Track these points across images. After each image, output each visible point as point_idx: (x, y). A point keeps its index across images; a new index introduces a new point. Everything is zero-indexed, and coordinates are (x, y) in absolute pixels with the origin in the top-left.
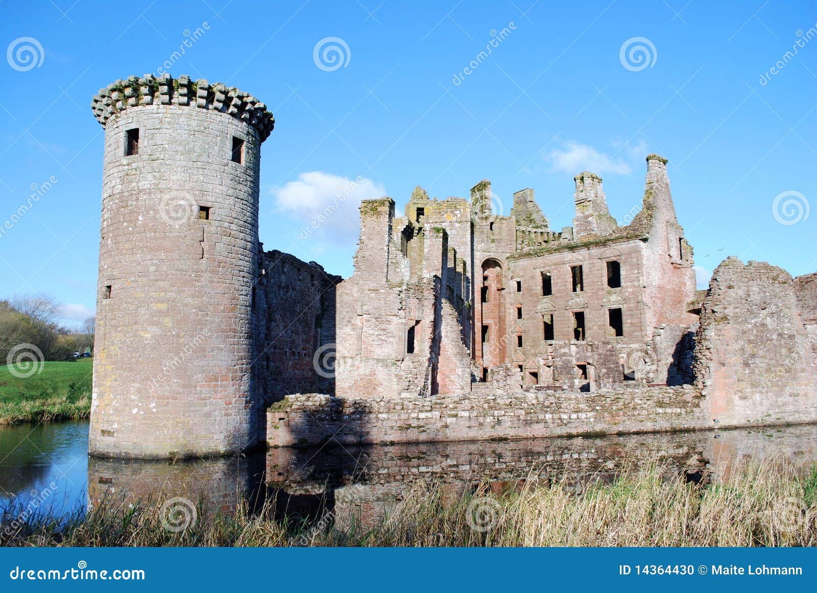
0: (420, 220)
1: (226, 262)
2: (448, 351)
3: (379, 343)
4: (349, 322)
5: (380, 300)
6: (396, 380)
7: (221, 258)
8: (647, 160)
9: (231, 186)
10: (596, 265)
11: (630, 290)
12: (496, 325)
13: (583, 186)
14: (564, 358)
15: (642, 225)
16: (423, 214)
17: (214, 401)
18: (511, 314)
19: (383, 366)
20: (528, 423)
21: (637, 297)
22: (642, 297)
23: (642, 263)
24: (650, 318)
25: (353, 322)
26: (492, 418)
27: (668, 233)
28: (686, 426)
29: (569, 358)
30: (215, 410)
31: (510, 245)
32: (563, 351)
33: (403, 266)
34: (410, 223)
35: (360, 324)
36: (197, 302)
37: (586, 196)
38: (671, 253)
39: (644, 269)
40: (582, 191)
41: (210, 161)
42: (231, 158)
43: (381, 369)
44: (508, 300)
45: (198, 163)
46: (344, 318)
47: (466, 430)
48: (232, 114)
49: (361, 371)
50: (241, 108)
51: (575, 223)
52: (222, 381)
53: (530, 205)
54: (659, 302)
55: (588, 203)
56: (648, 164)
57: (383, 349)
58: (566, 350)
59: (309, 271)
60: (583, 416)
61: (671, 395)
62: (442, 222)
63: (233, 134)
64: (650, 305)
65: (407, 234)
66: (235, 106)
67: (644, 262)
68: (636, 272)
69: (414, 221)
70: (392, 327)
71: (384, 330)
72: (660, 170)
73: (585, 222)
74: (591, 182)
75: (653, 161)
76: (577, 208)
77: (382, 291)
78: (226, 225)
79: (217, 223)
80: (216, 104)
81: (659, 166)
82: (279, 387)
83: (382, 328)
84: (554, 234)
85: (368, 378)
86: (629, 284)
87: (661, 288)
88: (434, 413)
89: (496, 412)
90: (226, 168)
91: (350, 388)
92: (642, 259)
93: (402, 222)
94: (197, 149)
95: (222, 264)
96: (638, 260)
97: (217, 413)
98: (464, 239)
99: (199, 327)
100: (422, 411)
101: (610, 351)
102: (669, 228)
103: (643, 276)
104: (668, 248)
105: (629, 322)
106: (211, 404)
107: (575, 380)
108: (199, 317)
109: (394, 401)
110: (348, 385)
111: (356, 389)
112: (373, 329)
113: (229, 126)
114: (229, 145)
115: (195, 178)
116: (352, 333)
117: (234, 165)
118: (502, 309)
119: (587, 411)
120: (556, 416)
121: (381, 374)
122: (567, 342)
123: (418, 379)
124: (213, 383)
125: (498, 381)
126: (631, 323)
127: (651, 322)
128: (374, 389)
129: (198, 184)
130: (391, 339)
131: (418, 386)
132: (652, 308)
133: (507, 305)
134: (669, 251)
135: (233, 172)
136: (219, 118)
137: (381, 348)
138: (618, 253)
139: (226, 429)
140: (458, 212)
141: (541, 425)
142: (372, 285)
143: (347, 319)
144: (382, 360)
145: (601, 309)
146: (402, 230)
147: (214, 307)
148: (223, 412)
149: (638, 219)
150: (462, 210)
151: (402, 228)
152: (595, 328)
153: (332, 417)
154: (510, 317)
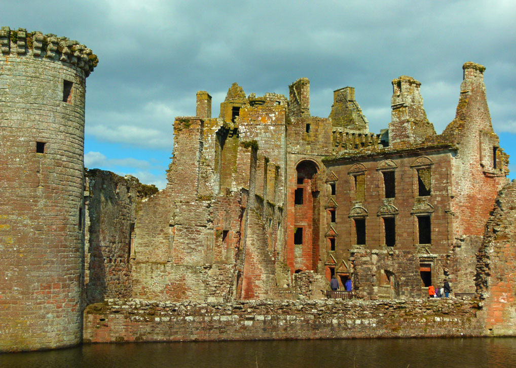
0: (235, 120)
1: (58, 189)
2: (253, 258)
3: (189, 251)
4: (162, 231)
5: (191, 211)
6: (203, 285)
7: (54, 185)
8: (464, 68)
9: (63, 123)
10: (408, 172)
11: (439, 199)
12: (310, 228)
13: (401, 91)
14: (365, 266)
15: (453, 134)
16: (238, 115)
17: (48, 305)
18: (324, 217)
19: (192, 273)
20: (316, 327)
21: (445, 206)
22: (449, 206)
23: (451, 172)
24: (457, 227)
25: (165, 231)
26: (284, 321)
27: (480, 143)
28: (462, 334)
29: (370, 266)
30: (48, 313)
31: (326, 147)
32: (364, 259)
33: (212, 181)
34: (225, 124)
35: (172, 233)
36: (35, 223)
37: (403, 101)
38: (484, 162)
39: (453, 179)
40: (399, 96)
41: (45, 103)
42: (62, 100)
43: (190, 275)
44: (322, 203)
45: (34, 105)
46: (157, 227)
47: (261, 332)
48: (63, 61)
49: (172, 276)
50: (70, 55)
51: (392, 128)
52: (54, 288)
53: (349, 105)
54: (468, 212)
55: (404, 109)
56: (464, 72)
57: (193, 257)
58: (368, 258)
59: (126, 184)
60: (366, 322)
61: (450, 305)
62: (257, 125)
63: (64, 78)
64: (458, 214)
65: (222, 134)
66: (66, 54)
67: (453, 172)
68: (445, 181)
69: (229, 122)
70: (201, 237)
71: (194, 239)
72: (475, 79)
73: (400, 128)
74: (408, 86)
75: (469, 70)
76: (394, 113)
77: (193, 203)
78: (59, 157)
79: (51, 156)
80: (49, 53)
81: (475, 75)
82: (98, 291)
83: (192, 237)
84: (372, 136)
85: (178, 282)
86: (438, 193)
87: (471, 198)
88: (233, 316)
89: (288, 316)
90: (58, 108)
91: (162, 292)
92: (451, 169)
93: (217, 124)
94: (34, 93)
95: (54, 191)
96: (447, 170)
97: (50, 315)
98: (279, 143)
99: (36, 244)
100: (223, 315)
101: (410, 260)
102: (482, 138)
103: (451, 186)
104: (480, 157)
105: (437, 230)
106: (45, 308)
107: (374, 288)
108: (36, 236)
109: (199, 306)
110: (159, 289)
111: (167, 293)
112: (183, 238)
113: (60, 71)
114: (61, 87)
115: (32, 117)
116: (164, 241)
117: (65, 105)
118: (316, 212)
119: (370, 318)
120: (342, 321)
121: (190, 279)
122: (368, 251)
123: (224, 285)
124: (47, 290)
125: (300, 287)
126: (439, 231)
127: (458, 231)
128: (184, 293)
129: (36, 123)
130: (200, 248)
131: (223, 291)
132: (460, 217)
133: (321, 209)
134: (481, 160)
135: (63, 111)
136: (52, 65)
137: (191, 256)
138: (429, 162)
139: (57, 328)
140: (273, 115)
141: (328, 330)
142: (183, 197)
143: (160, 228)
144: (192, 267)
145: (411, 217)
146: (217, 131)
147: (49, 227)
148: (55, 314)
149: (450, 128)
150: (277, 113)
151: (216, 129)
152: (405, 235)
153: (145, 319)
154: (323, 220)
